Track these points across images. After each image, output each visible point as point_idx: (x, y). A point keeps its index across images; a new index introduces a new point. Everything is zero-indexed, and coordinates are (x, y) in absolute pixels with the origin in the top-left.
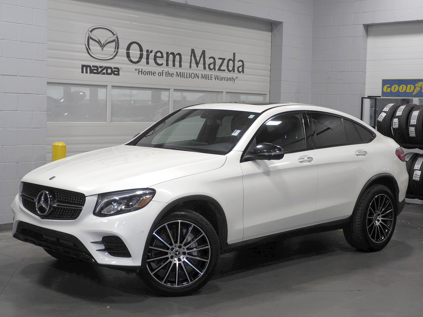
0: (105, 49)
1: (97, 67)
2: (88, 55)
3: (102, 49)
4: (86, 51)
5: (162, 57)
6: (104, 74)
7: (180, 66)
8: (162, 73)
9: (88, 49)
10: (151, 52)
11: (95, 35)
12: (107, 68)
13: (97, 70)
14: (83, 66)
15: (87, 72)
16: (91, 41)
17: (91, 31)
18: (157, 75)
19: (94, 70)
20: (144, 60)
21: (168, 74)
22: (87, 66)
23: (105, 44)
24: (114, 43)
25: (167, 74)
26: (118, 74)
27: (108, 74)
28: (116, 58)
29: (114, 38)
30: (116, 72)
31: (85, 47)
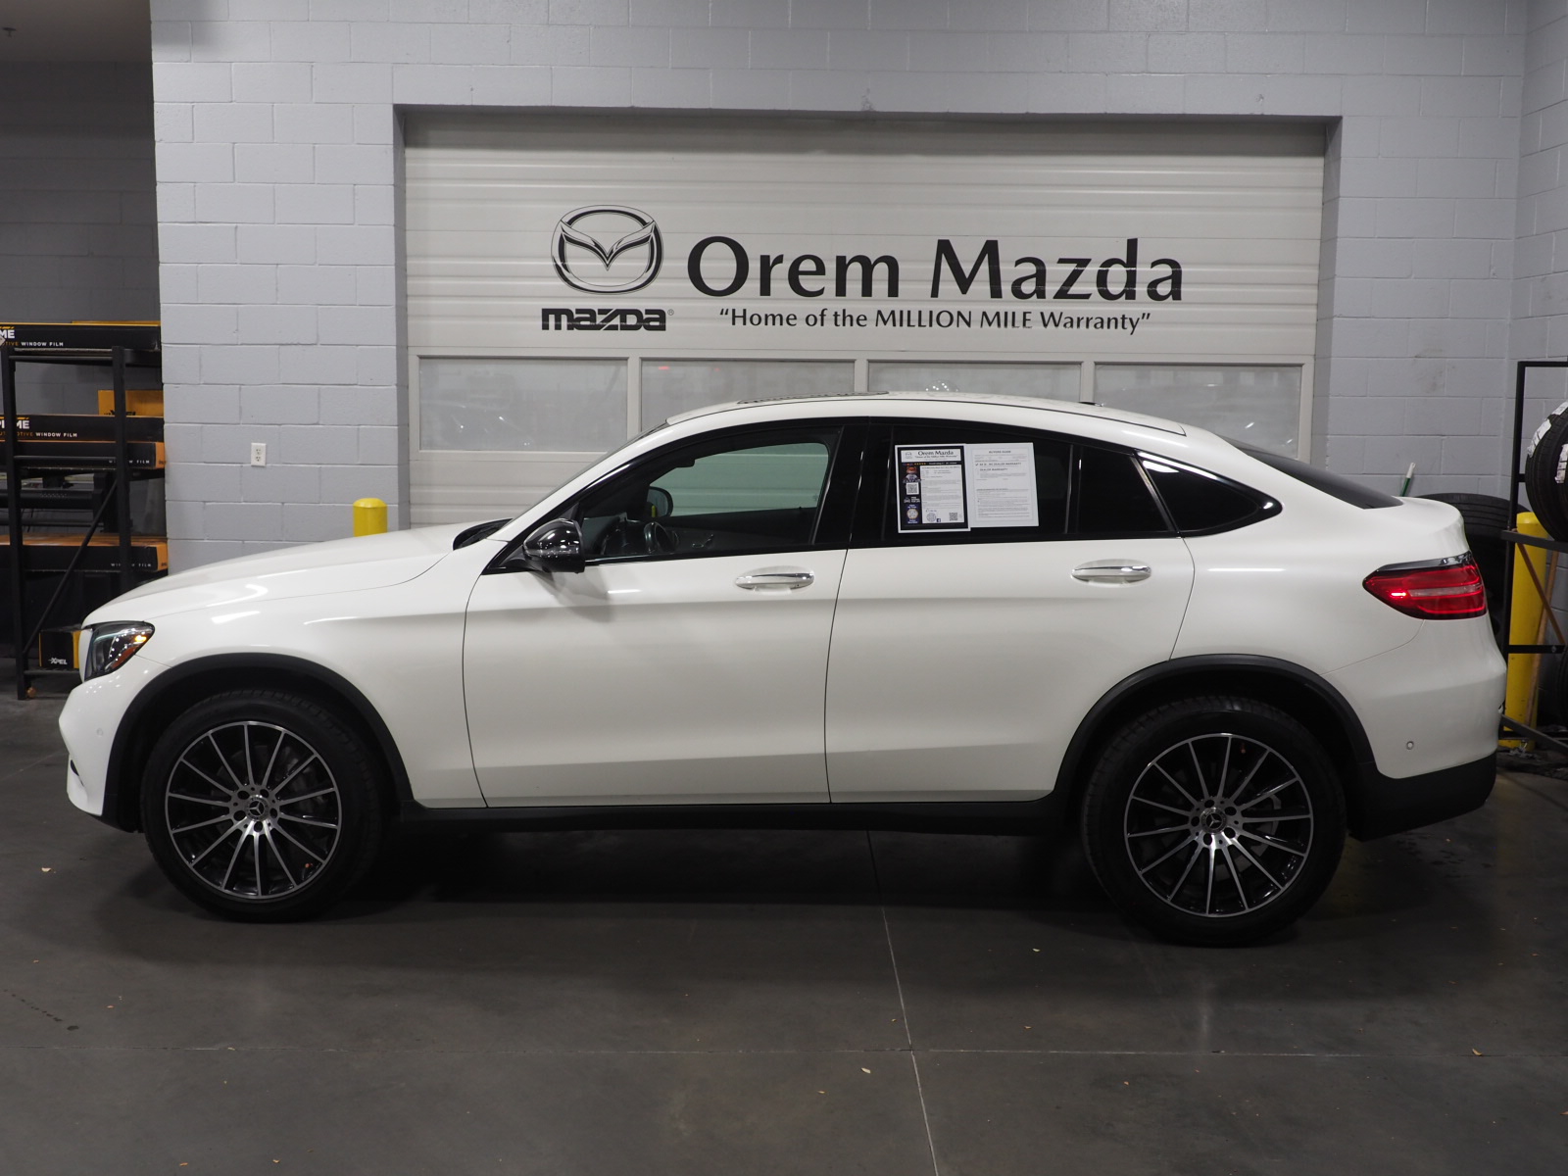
0: (614, 264)
1: (591, 312)
2: (563, 283)
3: (607, 265)
4: (555, 273)
5: (820, 270)
6: (614, 328)
7: (893, 291)
8: (819, 318)
9: (561, 271)
10: (779, 259)
11: (583, 230)
12: (623, 313)
13: (593, 318)
14: (546, 313)
15: (558, 327)
16: (569, 248)
17: (570, 222)
18: (801, 324)
19: (582, 320)
20: (753, 283)
21: (844, 318)
22: (558, 313)
23: (615, 251)
24: (646, 247)
25: (840, 319)
26: (662, 328)
27: (625, 328)
28: (653, 284)
29: (648, 231)
30: (655, 320)
31: (552, 263)
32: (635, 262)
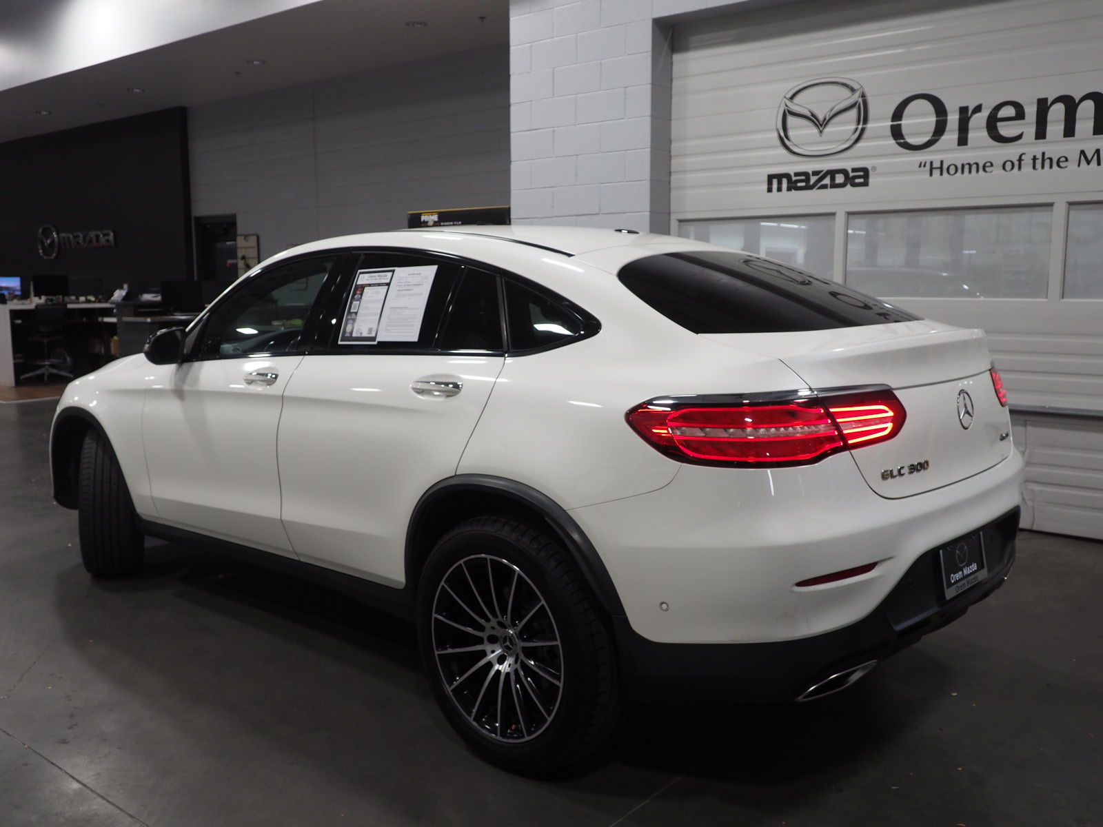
0: (828, 129)
1: (806, 174)
2: (784, 151)
3: (821, 132)
4: (778, 142)
5: (1020, 115)
6: (825, 187)
7: (1098, 129)
8: (1016, 163)
9: (784, 141)
10: (978, 109)
11: (800, 104)
12: (832, 173)
13: (807, 180)
14: (770, 178)
15: (779, 189)
16: (790, 119)
17: (792, 98)
18: (997, 171)
20: (951, 136)
21: (1043, 161)
22: (779, 177)
23: (827, 118)
24: (854, 112)
25: (1039, 162)
26: (866, 184)
27: (834, 186)
28: (859, 145)
29: (856, 97)
30: (859, 178)
31: (775, 135)
32: (845, 126)
